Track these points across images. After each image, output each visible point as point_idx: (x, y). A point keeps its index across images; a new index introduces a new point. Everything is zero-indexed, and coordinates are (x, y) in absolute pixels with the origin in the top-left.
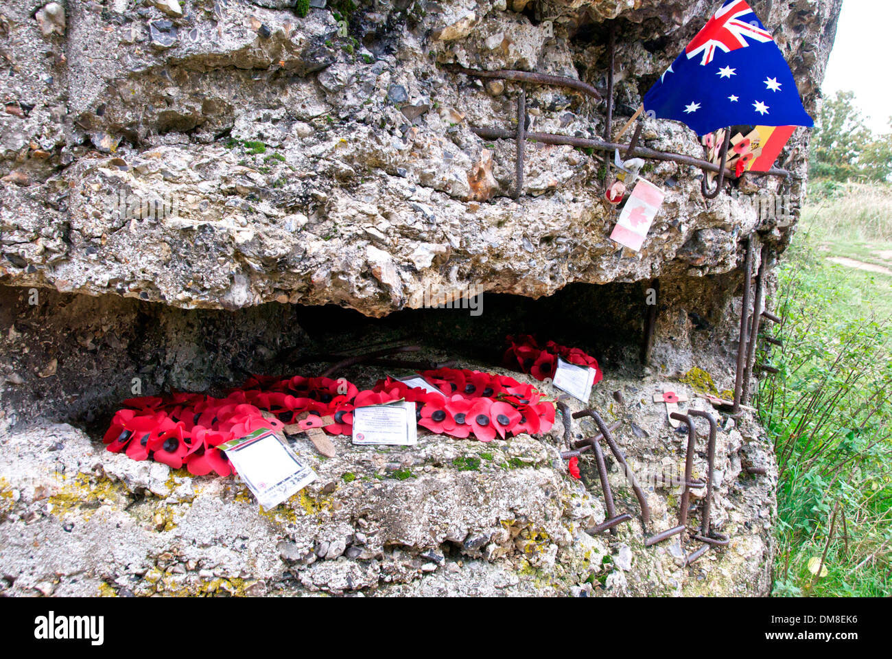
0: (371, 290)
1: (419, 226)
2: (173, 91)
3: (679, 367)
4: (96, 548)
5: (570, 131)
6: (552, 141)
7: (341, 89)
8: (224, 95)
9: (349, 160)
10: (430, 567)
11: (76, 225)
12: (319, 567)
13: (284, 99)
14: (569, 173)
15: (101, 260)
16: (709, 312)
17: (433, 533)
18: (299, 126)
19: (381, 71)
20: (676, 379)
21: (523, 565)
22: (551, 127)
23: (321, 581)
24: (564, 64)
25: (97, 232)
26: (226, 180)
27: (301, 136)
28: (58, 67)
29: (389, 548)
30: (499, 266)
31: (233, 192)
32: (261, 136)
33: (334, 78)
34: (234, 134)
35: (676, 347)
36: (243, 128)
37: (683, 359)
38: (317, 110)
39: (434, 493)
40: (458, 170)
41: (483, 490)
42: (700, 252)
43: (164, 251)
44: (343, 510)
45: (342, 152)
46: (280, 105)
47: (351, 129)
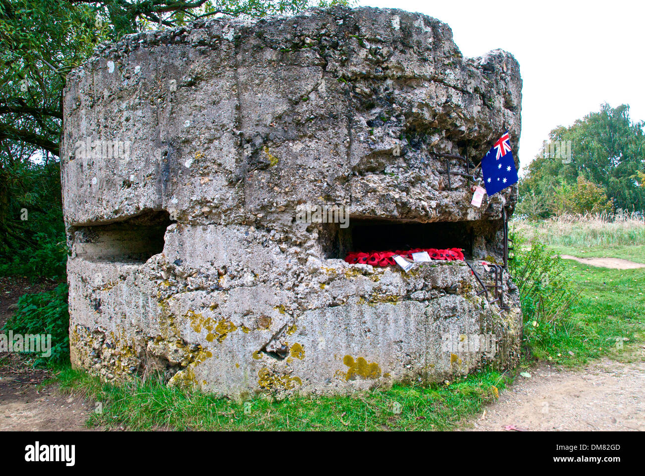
0: (424, 213)
1: (431, 196)
2: (372, 160)
3: (484, 255)
4: (358, 287)
5: (460, 171)
6: (456, 174)
7: (410, 159)
8: (383, 161)
9: (413, 178)
10: (443, 294)
11: (353, 195)
12: (415, 293)
13: (396, 162)
14: (461, 183)
15: (360, 205)
16: (491, 237)
17: (443, 283)
18: (401, 169)
19: (418, 154)
20: (484, 259)
21: (465, 296)
22: (455, 170)
23: (416, 297)
24: (457, 152)
25: (359, 197)
26: (388, 183)
27: (402, 172)
28: (348, 154)
29: (433, 288)
30: (447, 210)
31: (390, 186)
32: (393, 172)
33: (409, 156)
34: (386, 171)
35: (481, 249)
36: (388, 170)
37: (484, 253)
38: (404, 165)
39: (443, 271)
40: (436, 182)
41: (455, 271)
42: (492, 211)
43: (377, 201)
44: (422, 275)
45: (412, 176)
46: (395, 164)
47: (413, 170)
